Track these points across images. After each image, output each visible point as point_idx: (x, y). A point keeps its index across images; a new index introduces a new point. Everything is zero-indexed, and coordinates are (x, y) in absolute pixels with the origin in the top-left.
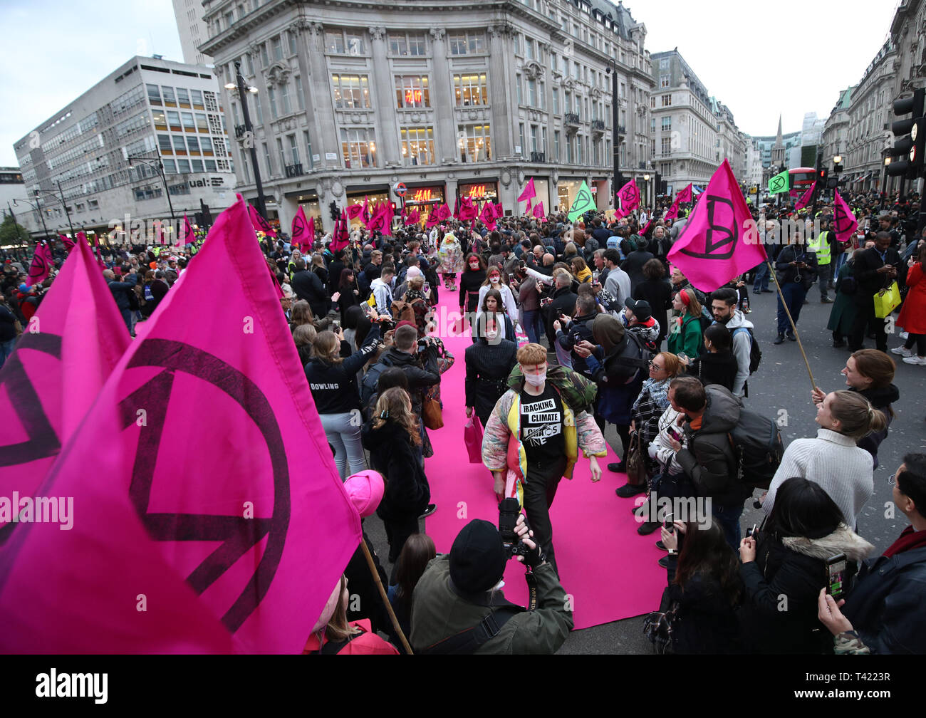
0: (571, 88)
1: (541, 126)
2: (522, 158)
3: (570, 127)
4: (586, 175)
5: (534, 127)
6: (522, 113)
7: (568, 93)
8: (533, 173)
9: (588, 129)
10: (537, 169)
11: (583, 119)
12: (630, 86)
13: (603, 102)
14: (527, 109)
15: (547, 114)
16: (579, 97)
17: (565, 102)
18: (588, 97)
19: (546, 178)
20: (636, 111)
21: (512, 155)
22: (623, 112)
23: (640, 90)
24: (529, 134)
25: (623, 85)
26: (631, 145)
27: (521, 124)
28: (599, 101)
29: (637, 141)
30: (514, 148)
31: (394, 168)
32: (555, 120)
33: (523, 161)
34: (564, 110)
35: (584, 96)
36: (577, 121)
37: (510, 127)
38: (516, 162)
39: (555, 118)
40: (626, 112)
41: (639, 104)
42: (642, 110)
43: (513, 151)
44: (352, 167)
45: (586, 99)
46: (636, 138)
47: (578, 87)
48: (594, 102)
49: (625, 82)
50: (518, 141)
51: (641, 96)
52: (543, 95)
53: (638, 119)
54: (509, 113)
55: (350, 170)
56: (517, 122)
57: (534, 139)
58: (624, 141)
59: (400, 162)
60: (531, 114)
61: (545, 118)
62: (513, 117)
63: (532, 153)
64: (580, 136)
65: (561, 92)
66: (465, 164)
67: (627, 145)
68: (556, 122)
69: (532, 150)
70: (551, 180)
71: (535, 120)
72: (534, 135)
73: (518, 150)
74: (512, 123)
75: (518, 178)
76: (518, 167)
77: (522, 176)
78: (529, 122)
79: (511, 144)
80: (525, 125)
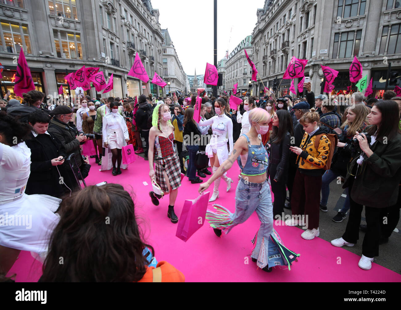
0: (129, 28)
1: (116, 44)
2: (106, 61)
3: (130, 49)
5: (112, 44)
6: (104, 32)
7: (128, 31)
8: (112, 72)
10: (115, 70)
11: (136, 47)
12: (154, 38)
13: (144, 42)
14: (107, 30)
15: (119, 38)
16: (133, 35)
17: (127, 36)
18: (137, 37)
19: (120, 77)
20: (157, 51)
21: (100, 58)
22: (152, 50)
23: (158, 42)
24: (109, 47)
25: (151, 36)
26: (156, 67)
27: (104, 39)
28: (142, 41)
29: (158, 67)
30: (101, 53)
32: (123, 44)
33: (107, 63)
34: (126, 40)
35: (136, 36)
36: (134, 47)
37: (97, 39)
38: (103, 62)
39: (123, 42)
40: (153, 50)
41: (159, 48)
42: (160, 51)
43: (100, 56)
45: (136, 37)
46: (158, 64)
47: (133, 29)
48: (140, 40)
49: (152, 36)
50: (102, 50)
51: (159, 44)
52: (116, 26)
53: (158, 55)
54: (96, 29)
56: (101, 37)
57: (112, 52)
58: (153, 65)
60: (110, 34)
61: (118, 40)
62: (99, 32)
65: (125, 29)
67: (154, 66)
68: (124, 45)
69: (111, 58)
70: (123, 79)
71: (112, 39)
72: (111, 49)
73: (103, 55)
74: (98, 36)
76: (104, 66)
77: (107, 72)
78: (109, 39)
79: (98, 50)
80: (106, 40)
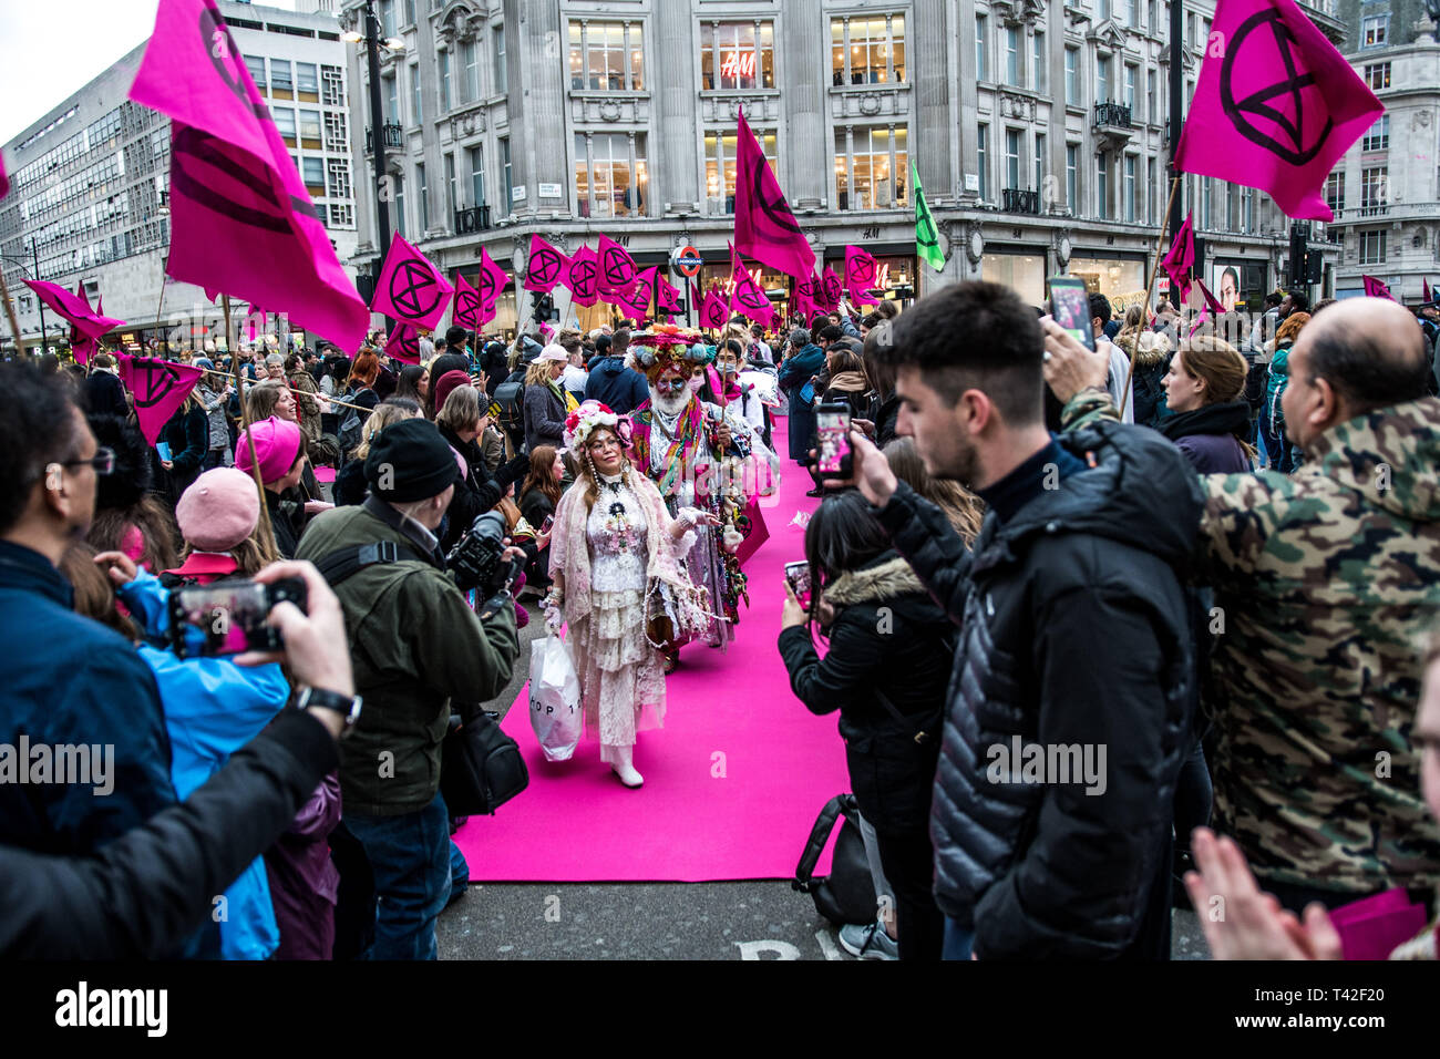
0: (1113, 45)
1: (1031, 130)
2: (979, 202)
3: (1107, 134)
4: (1145, 248)
5: (1014, 134)
6: (986, 101)
7: (1104, 59)
8: (1007, 238)
9: (1156, 141)
10: (1018, 230)
11: (1142, 116)
14: (999, 92)
15: (1049, 105)
16: (1132, 67)
17: (1098, 80)
19: (1041, 251)
21: (957, 195)
24: (1000, 149)
27: (982, 126)
30: (962, 178)
31: (683, 219)
33: (982, 209)
34: (1092, 93)
35: (1146, 65)
36: (1127, 122)
37: (954, 130)
38: (965, 209)
39: (1069, 113)
43: (959, 186)
44: (592, 213)
45: (1151, 72)
47: (1133, 44)
50: (974, 164)
52: (1040, 61)
54: (953, 100)
55: (588, 219)
56: (971, 120)
57: (1013, 161)
59: (696, 206)
60: (1008, 103)
61: (1043, 113)
62: (965, 109)
63: (1006, 192)
64: (1133, 157)
65: (1089, 56)
66: (845, 212)
68: (1072, 123)
69: (1006, 185)
70: (1052, 257)
71: (1016, 117)
72: (1014, 151)
73: (973, 183)
74: (960, 123)
75: (968, 246)
76: (968, 222)
77: (977, 243)
78: (1002, 120)
79: (955, 170)
80: (992, 127)
